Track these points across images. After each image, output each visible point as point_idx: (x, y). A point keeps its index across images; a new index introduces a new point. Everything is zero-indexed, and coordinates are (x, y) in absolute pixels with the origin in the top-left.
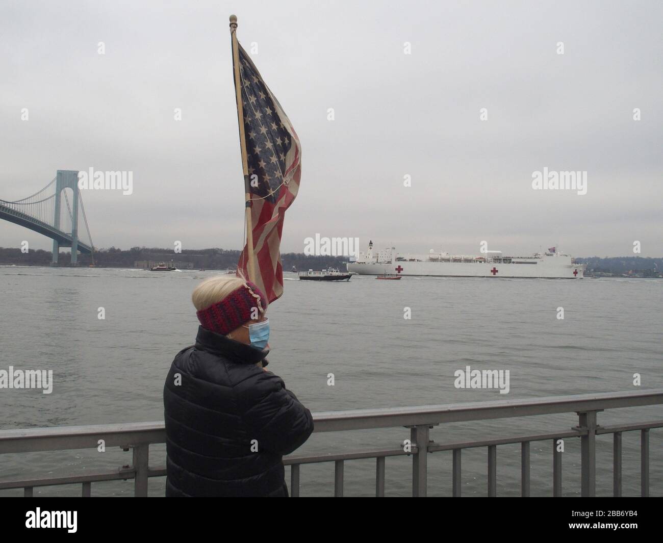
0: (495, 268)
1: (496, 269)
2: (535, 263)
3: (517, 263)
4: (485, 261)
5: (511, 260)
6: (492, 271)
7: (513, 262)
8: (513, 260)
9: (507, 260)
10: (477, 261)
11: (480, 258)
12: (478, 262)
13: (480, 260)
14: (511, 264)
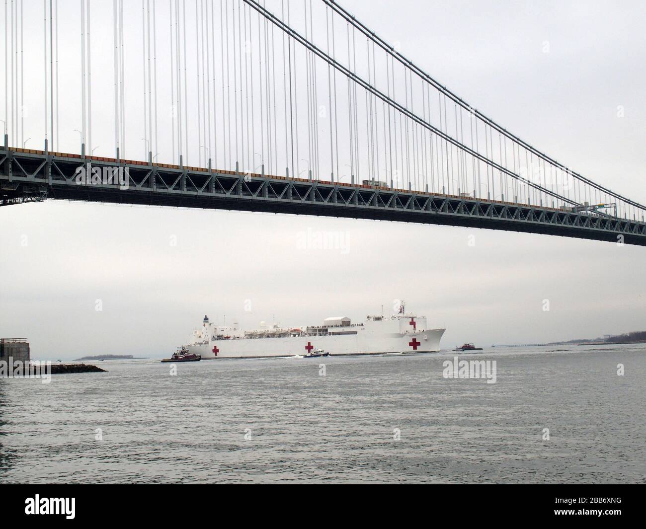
0: (309, 343)
1: (311, 345)
2: (355, 333)
3: (334, 334)
4: (299, 335)
5: (327, 330)
6: (307, 348)
7: (330, 334)
8: (330, 330)
9: (323, 331)
10: (290, 334)
11: (294, 331)
12: (292, 336)
13: (294, 333)
14: (328, 337)
